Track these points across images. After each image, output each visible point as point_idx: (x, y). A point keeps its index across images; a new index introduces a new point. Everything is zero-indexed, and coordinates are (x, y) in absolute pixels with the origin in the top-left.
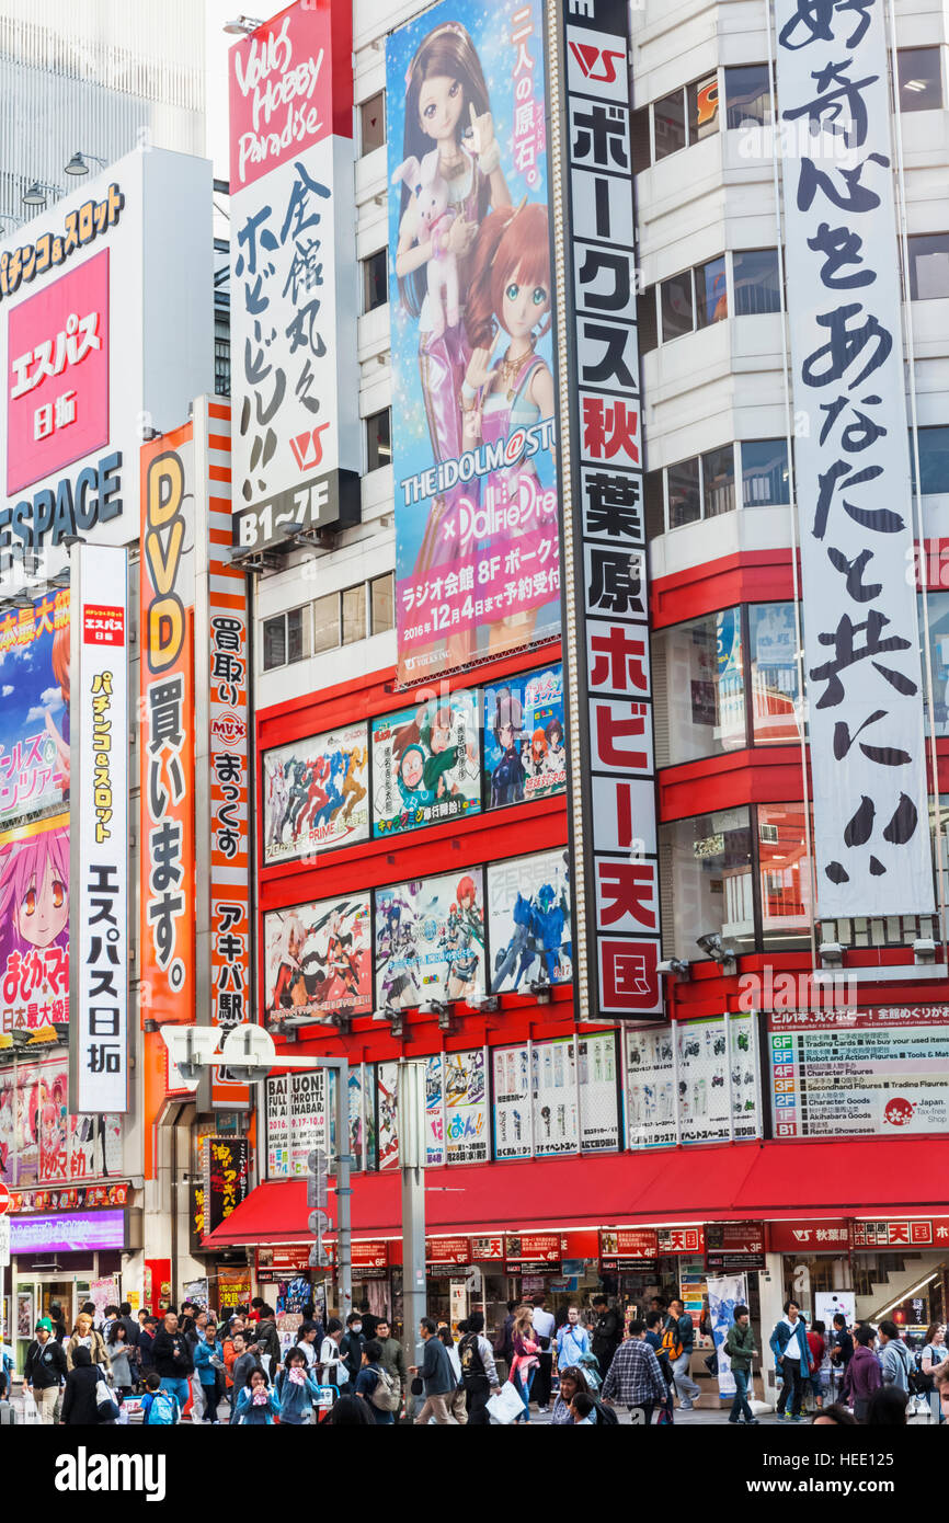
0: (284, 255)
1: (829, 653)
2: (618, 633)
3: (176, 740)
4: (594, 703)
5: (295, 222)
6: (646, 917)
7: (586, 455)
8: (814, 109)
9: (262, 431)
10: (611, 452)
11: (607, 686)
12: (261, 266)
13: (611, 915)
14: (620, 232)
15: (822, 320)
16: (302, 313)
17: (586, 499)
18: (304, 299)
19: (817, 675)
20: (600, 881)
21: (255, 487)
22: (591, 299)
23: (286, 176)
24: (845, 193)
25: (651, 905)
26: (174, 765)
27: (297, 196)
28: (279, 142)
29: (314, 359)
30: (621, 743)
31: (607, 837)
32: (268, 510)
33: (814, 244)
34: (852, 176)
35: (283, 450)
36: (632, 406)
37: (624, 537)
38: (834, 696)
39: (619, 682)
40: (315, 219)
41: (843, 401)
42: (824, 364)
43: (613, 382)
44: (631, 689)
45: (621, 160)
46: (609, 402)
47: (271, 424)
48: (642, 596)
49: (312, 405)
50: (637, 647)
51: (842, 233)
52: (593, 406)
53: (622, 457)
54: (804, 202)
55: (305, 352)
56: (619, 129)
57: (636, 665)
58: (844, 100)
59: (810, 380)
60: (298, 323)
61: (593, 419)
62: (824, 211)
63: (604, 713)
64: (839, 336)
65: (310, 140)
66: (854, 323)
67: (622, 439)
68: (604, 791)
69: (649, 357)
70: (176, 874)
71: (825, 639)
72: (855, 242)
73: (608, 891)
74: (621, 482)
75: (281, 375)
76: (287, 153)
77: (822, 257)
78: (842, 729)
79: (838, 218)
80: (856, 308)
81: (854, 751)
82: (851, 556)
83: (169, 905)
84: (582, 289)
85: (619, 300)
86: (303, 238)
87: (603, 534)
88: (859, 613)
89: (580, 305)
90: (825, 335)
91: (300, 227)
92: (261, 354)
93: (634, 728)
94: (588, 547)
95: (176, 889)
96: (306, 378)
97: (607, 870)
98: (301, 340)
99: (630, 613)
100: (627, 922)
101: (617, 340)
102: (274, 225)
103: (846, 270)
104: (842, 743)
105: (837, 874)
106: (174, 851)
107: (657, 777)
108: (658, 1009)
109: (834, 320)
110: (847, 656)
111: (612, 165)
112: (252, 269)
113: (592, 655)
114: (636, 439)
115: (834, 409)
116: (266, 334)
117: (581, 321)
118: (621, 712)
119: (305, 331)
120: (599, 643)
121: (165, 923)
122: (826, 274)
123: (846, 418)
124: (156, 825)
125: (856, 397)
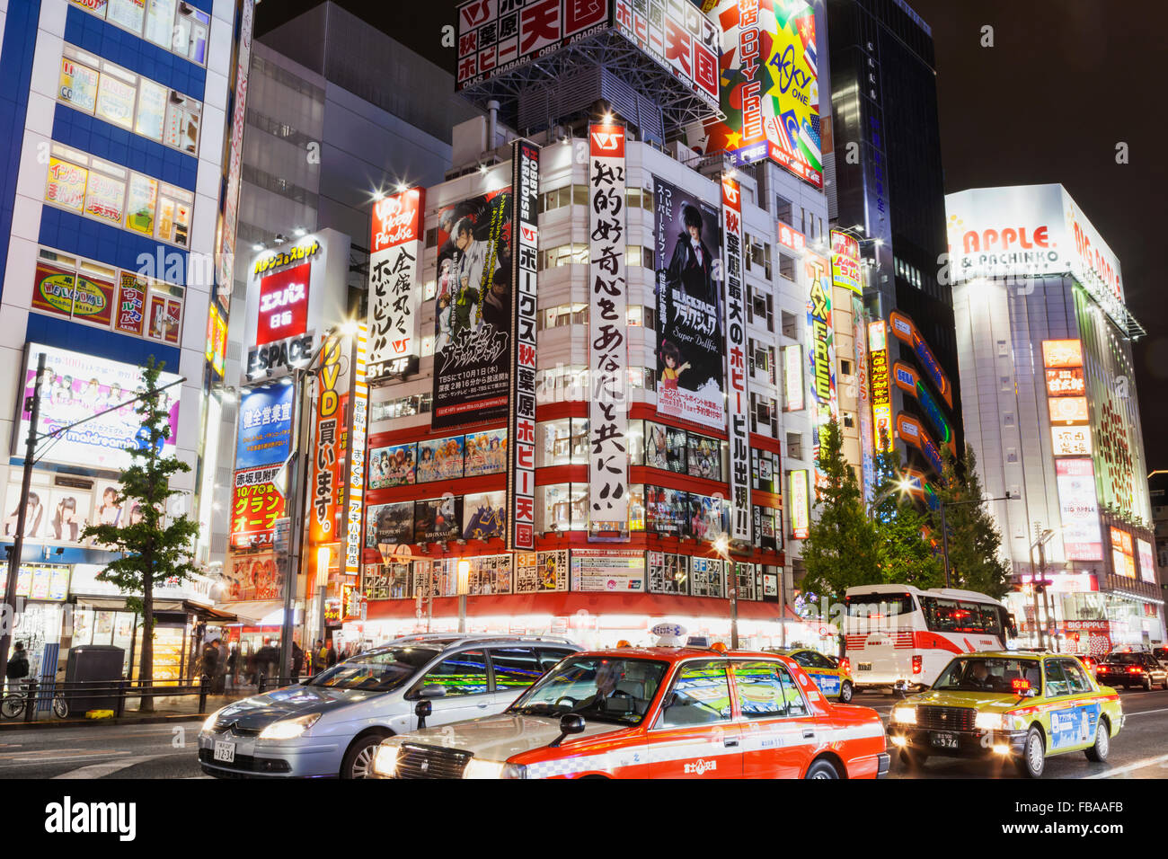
0: (394, 278)
1: (598, 436)
2: (526, 422)
3: (332, 442)
4: (518, 445)
5: (399, 267)
6: (529, 517)
7: (519, 363)
8: (602, 261)
9: (381, 338)
10: (527, 363)
11: (522, 440)
12: (383, 280)
13: (520, 515)
14: (533, 291)
15: (601, 329)
16: (400, 299)
17: (519, 377)
18: (401, 294)
19: (594, 443)
20: (517, 504)
21: (376, 356)
22: (524, 312)
23: (397, 251)
24: (610, 289)
25: (531, 513)
26: (330, 451)
27: (401, 258)
28: (394, 239)
29: (404, 315)
30: (525, 459)
31: (519, 490)
32: (381, 365)
33: (599, 304)
34: (613, 284)
35: (389, 345)
36: (533, 348)
37: (529, 391)
38: (599, 450)
39: (526, 439)
40: (408, 267)
41: (606, 356)
42: (601, 343)
43: (528, 340)
44: (529, 441)
45: (534, 267)
46: (527, 346)
47: (385, 335)
48: (533, 411)
49: (403, 331)
50: (531, 428)
51: (608, 302)
52: (523, 347)
53: (530, 365)
54: (597, 290)
55: (400, 313)
56: (534, 257)
57: (531, 433)
58: (611, 259)
59: (596, 348)
60: (398, 302)
61: (522, 351)
62: (603, 294)
63: (521, 448)
64: (606, 335)
65: (407, 240)
66: (611, 331)
67: (530, 359)
68: (520, 474)
69: (540, 333)
70: (329, 490)
71: (597, 432)
72: (612, 305)
73: (520, 507)
74: (530, 373)
75: (390, 319)
76: (397, 243)
77: (602, 309)
78: (601, 461)
79: (608, 297)
80: (612, 326)
81: (604, 468)
82: (607, 406)
83: (324, 501)
84: (521, 308)
85: (531, 313)
86: (402, 273)
87: (523, 389)
88: (608, 424)
89: (520, 313)
90: (601, 334)
91: (401, 269)
92: (381, 311)
93: (529, 454)
94: (519, 393)
95: (327, 495)
96: (401, 321)
97: (520, 500)
98: (399, 308)
99: (530, 416)
100: (524, 518)
101: (530, 326)
102: (390, 266)
103: (609, 314)
104: (601, 465)
105: (597, 507)
106: (329, 482)
107: (535, 471)
108: (532, 547)
109: (605, 329)
110: (604, 438)
111: (531, 268)
112: (379, 280)
113: (518, 429)
114: (534, 359)
115: (604, 357)
116: (384, 304)
117: (520, 319)
118: (526, 448)
119: (401, 305)
120: (521, 425)
121: (323, 507)
122: (603, 314)
123: (607, 361)
124: (321, 471)
125: (610, 355)
